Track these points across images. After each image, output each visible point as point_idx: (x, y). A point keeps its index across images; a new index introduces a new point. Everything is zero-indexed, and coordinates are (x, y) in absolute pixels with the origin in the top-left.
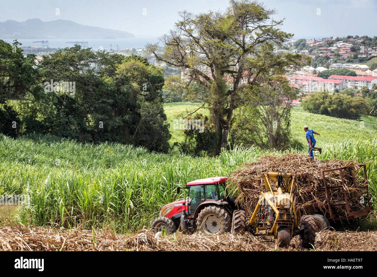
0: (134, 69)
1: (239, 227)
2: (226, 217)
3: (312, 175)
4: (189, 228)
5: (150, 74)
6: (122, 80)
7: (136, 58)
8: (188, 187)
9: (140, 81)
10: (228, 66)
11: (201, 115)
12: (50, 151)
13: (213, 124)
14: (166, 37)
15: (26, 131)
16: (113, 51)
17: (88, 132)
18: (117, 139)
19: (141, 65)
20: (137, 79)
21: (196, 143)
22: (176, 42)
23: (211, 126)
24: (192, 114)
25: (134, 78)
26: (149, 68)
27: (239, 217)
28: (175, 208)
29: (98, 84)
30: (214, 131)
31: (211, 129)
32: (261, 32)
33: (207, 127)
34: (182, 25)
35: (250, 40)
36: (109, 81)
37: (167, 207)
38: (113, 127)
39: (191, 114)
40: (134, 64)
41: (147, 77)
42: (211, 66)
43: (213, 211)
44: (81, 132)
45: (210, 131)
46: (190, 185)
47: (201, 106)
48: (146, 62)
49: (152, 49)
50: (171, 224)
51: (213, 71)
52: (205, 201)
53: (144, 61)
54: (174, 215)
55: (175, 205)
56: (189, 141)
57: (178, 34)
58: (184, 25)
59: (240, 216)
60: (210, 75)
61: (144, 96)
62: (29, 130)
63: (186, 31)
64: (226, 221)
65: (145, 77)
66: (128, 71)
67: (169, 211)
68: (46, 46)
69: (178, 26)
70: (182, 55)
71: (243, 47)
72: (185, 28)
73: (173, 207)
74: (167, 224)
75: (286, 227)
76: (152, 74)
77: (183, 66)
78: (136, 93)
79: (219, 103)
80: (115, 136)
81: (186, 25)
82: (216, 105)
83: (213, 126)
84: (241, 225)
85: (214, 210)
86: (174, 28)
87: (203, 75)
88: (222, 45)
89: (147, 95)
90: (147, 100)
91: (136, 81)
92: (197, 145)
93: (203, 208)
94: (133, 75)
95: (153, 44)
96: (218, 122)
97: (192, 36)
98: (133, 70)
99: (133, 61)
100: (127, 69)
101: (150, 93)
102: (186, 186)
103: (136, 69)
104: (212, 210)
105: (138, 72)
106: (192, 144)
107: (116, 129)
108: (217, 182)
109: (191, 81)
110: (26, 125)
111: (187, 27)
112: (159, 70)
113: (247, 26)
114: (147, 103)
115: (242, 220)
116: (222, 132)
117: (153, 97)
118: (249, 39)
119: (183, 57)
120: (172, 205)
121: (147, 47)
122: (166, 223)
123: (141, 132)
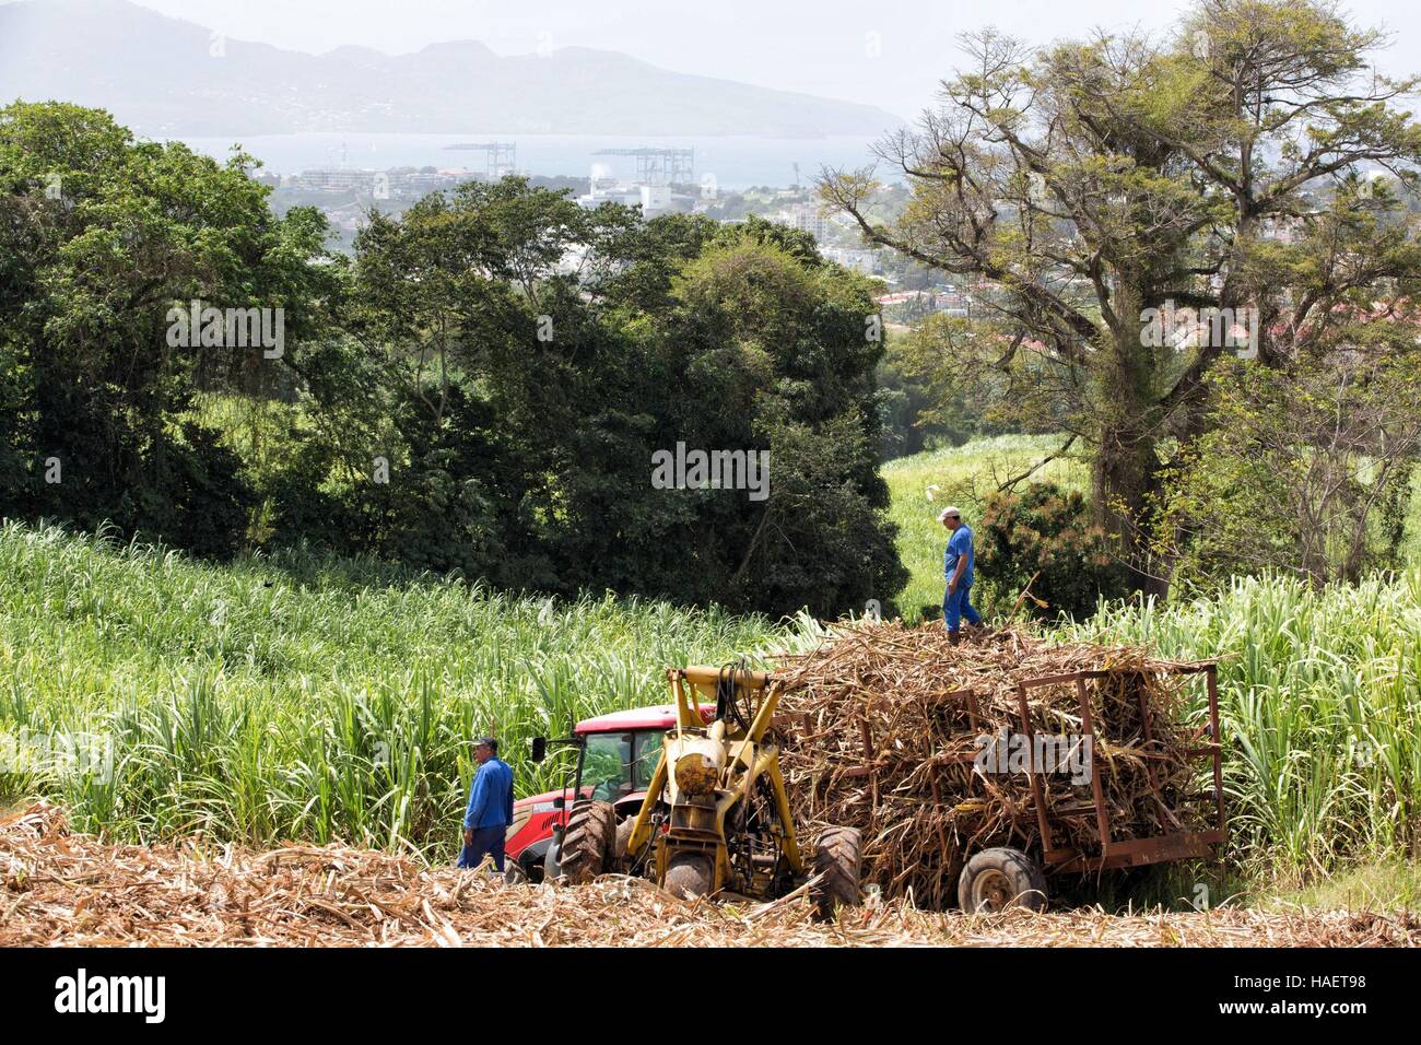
0: (752, 281)
1: (578, 859)
3: (988, 697)
5: (818, 303)
6: (700, 328)
7: (764, 231)
8: (579, 739)
9: (777, 334)
10: (1181, 274)
11: (1055, 490)
12: (349, 620)
13: (1099, 531)
14: (906, 142)
15: (275, 538)
16: (800, 193)
17: (544, 548)
18: (664, 583)
19: (785, 262)
20: (761, 324)
22: (951, 164)
23: (1089, 540)
24: (1016, 481)
25: (747, 319)
26: (822, 278)
27: (583, 822)
28: (535, 818)
29: (592, 345)
30: (1104, 561)
31: (1088, 550)
32: (1333, 127)
33: (1070, 544)
34: (972, 93)
35: (1286, 161)
36: (639, 331)
38: (650, 531)
39: (1009, 483)
40: (750, 259)
41: (807, 315)
42: (1095, 271)
44: (511, 547)
45: (1085, 559)
46: (586, 733)
47: (1054, 448)
48: (805, 250)
49: (844, 193)
51: (1104, 294)
52: (631, 792)
53: (799, 247)
54: (531, 846)
55: (535, 807)
57: (958, 131)
58: (981, 92)
59: (588, 819)
60: (1093, 313)
61: (792, 398)
62: (285, 532)
63: (990, 115)
65: (800, 318)
66: (724, 288)
68: (505, 165)
69: (954, 94)
70: (974, 221)
71: (1244, 192)
72: (986, 103)
73: (529, 815)
75: (698, 854)
76: (830, 303)
77: (978, 269)
78: (752, 382)
79: (1122, 437)
80: (656, 568)
81: (991, 91)
82: (1111, 447)
83: (1097, 540)
84: (585, 851)
86: (942, 107)
87: (1066, 313)
88: (1138, 183)
89: (800, 395)
90: (802, 415)
91: (755, 331)
94: (745, 305)
95: (849, 172)
97: (1013, 140)
98: (745, 283)
99: (748, 245)
100: (718, 283)
101: (819, 388)
102: (573, 734)
103: (761, 282)
105: (769, 294)
107: (664, 540)
109: (1019, 340)
110: (274, 510)
111: (996, 102)
112: (860, 287)
113: (1268, 100)
114: (797, 431)
115: (592, 834)
117: (828, 403)
118: (1280, 154)
119: (979, 234)
120: (526, 808)
121: (822, 184)
123: (769, 555)
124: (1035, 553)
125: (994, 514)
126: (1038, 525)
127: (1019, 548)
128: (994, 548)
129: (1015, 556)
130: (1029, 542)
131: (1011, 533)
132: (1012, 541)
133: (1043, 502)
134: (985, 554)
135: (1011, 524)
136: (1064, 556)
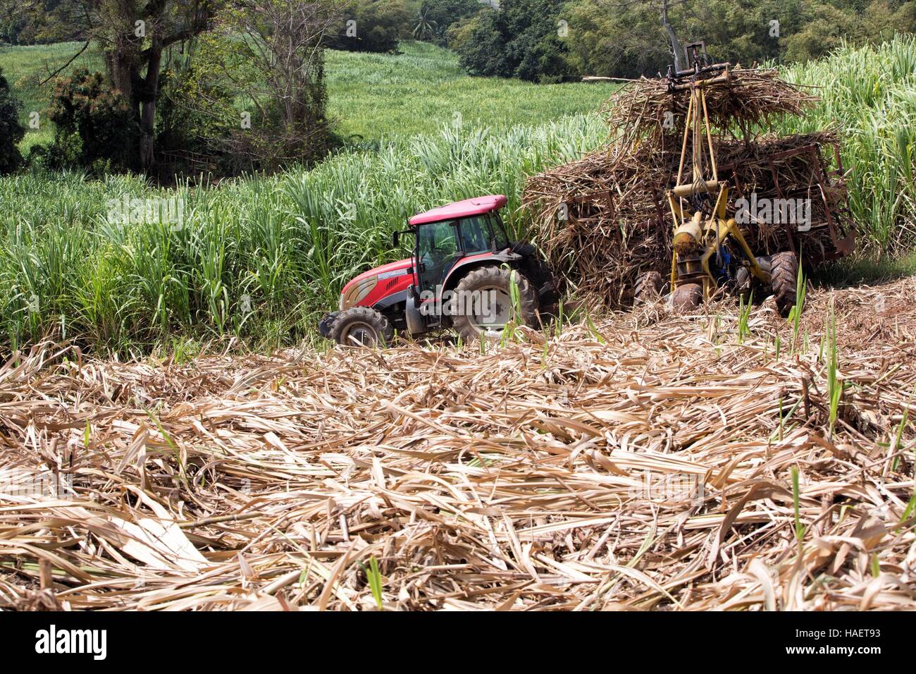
2: (527, 288)
4: (429, 326)
8: (414, 229)
11: (87, 72)
13: (118, 92)
21: (81, 143)
23: (115, 97)
24: (59, 71)
28: (380, 283)
30: (125, 108)
31: (115, 103)
33: (105, 101)
37: (359, 283)
39: (56, 72)
43: (494, 278)
45: (114, 109)
46: (419, 225)
50: (383, 323)
52: (463, 257)
54: (380, 301)
55: (380, 276)
56: (65, 139)
64: (529, 299)
67: (365, 292)
73: (375, 282)
74: (374, 323)
83: (119, 96)
85: (496, 274)
92: (83, 148)
93: (465, 275)
96: (129, 85)
102: (410, 226)
104: (491, 276)
106: (71, 147)
108: (490, 210)
116: (138, 109)
120: (372, 277)
122: (370, 322)
124: (88, 108)
125: (61, 90)
126: (85, 93)
127: (78, 106)
128: (63, 108)
129: (76, 112)
130: (83, 103)
131: (72, 99)
132: (74, 103)
133: (83, 80)
134: (59, 112)
135: (71, 94)
136: (103, 108)
